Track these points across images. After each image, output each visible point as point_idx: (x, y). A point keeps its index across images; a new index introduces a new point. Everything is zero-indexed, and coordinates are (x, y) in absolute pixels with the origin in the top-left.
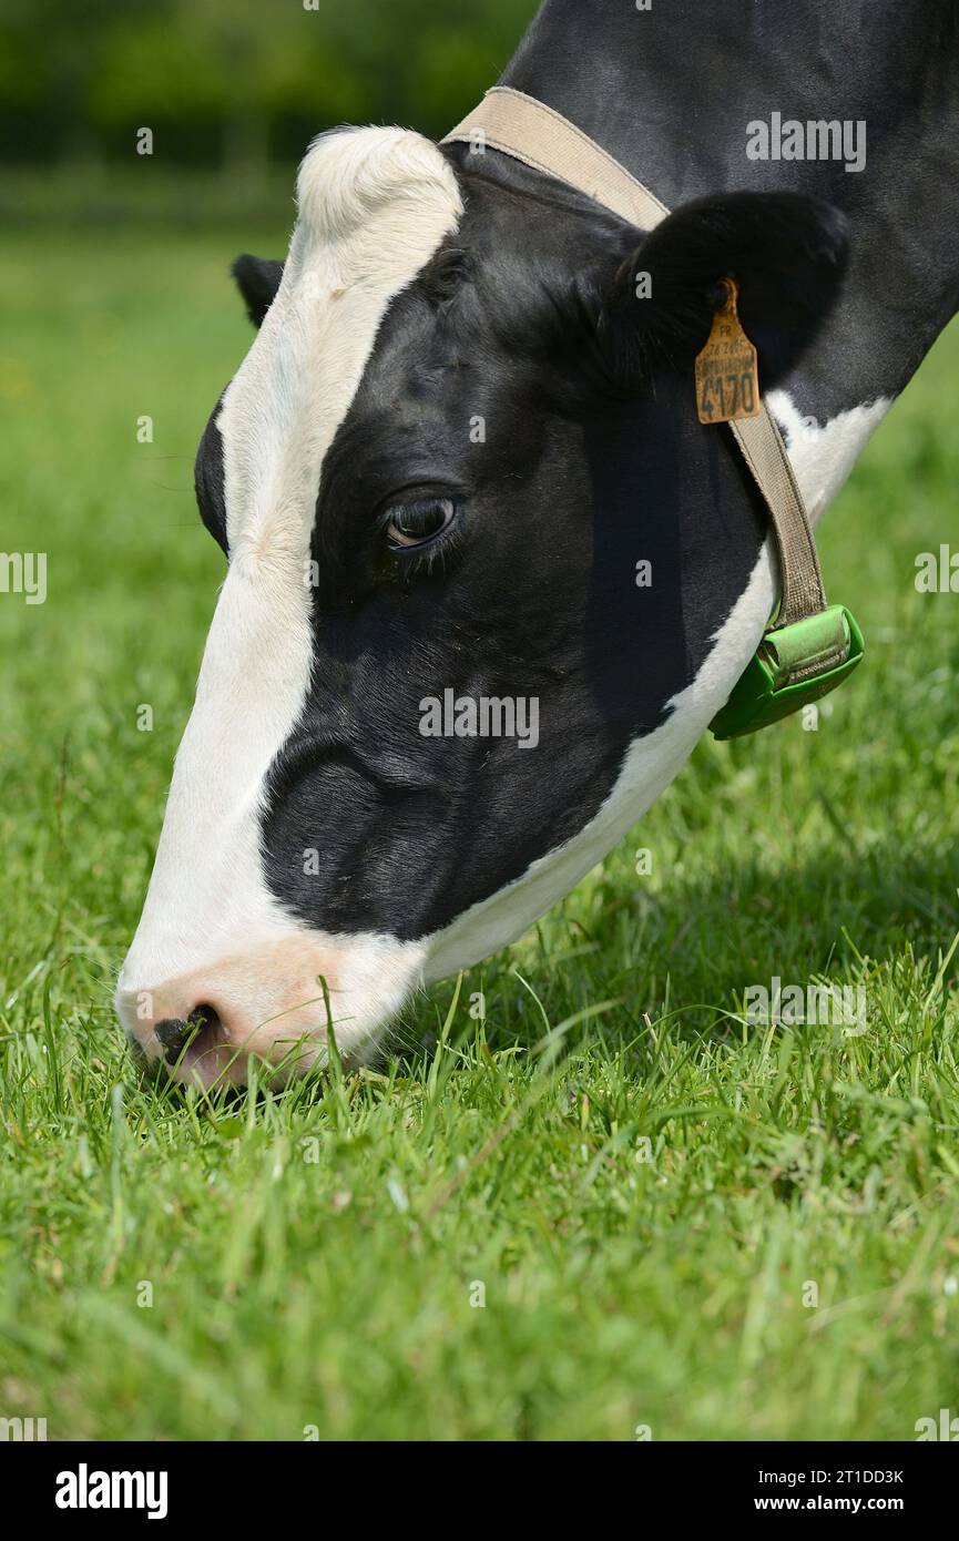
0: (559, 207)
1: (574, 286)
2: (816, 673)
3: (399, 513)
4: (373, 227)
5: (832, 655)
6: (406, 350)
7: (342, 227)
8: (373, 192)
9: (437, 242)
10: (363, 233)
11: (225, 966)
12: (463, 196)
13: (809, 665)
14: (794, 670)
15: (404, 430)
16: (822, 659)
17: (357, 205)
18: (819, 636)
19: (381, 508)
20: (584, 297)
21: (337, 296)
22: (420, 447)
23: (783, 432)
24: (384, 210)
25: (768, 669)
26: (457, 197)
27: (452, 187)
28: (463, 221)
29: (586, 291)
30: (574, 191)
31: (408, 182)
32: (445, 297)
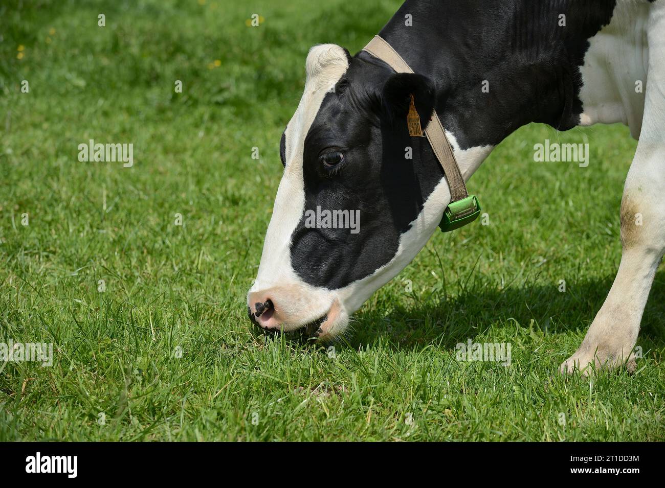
0: (377, 65)
1: (374, 92)
2: (465, 216)
3: (325, 157)
4: (324, 73)
5: (470, 210)
6: (329, 108)
7: (316, 73)
8: (324, 63)
9: (340, 76)
10: (321, 75)
11: (275, 289)
12: (349, 63)
13: (462, 214)
14: (457, 215)
15: (327, 130)
16: (466, 212)
17: (319, 66)
18: (465, 205)
19: (319, 155)
20: (377, 95)
21: (314, 93)
22: (331, 135)
23: (452, 147)
24: (327, 68)
25: (448, 215)
26: (347, 63)
27: (346, 61)
28: (348, 70)
29: (378, 93)
30: (381, 61)
31: (333, 59)
32: (341, 93)
